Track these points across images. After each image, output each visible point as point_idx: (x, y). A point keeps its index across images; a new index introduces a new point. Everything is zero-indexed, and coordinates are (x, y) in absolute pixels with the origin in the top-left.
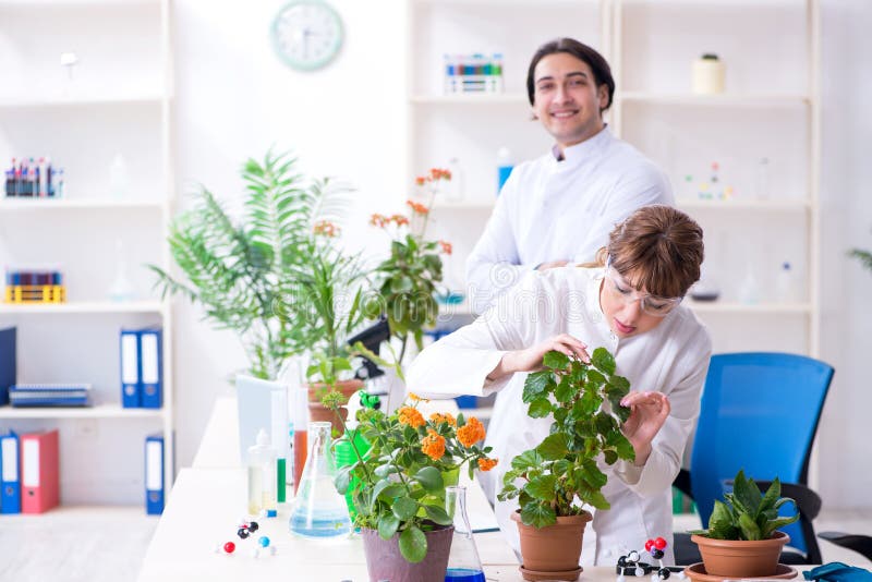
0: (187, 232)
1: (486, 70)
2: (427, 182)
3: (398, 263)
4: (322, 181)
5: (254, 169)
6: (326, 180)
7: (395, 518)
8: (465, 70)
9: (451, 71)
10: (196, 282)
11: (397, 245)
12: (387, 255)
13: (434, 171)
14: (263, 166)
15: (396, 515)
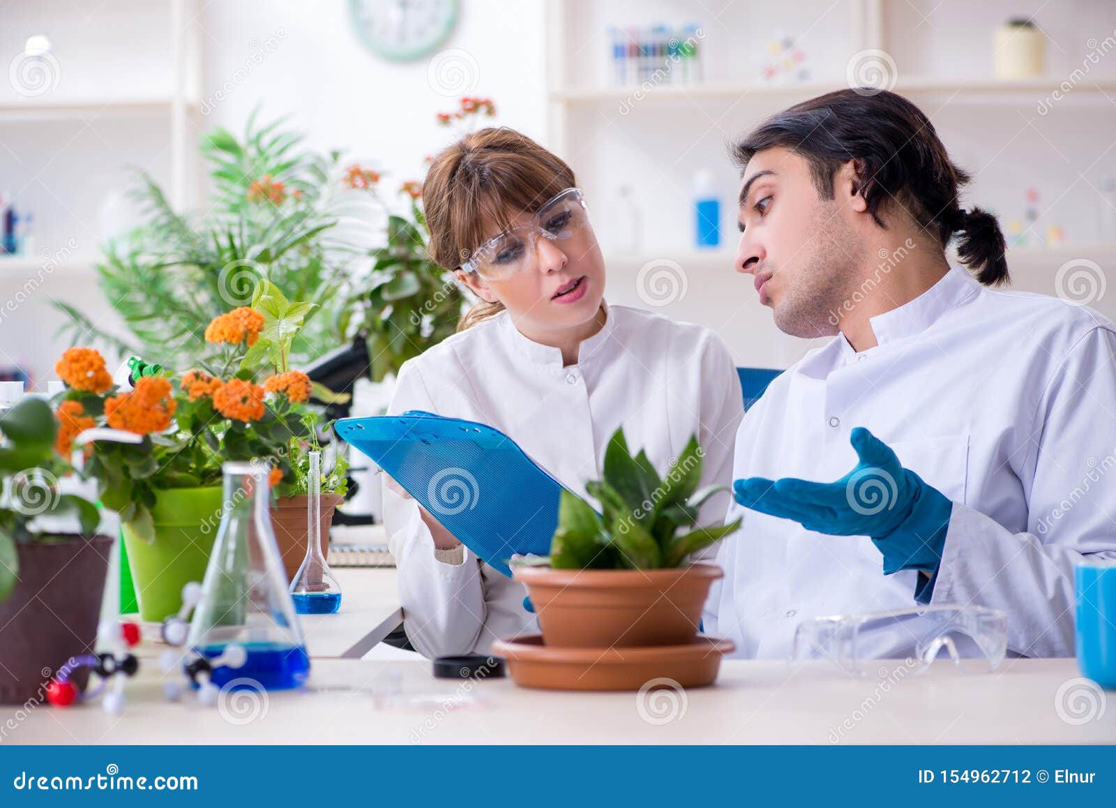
0: (134, 254)
2: (455, 121)
3: (394, 251)
5: (228, 145)
6: (335, 155)
8: (641, 51)
9: (619, 51)
10: (140, 334)
11: (397, 221)
12: (380, 240)
13: (465, 100)
14: (240, 138)
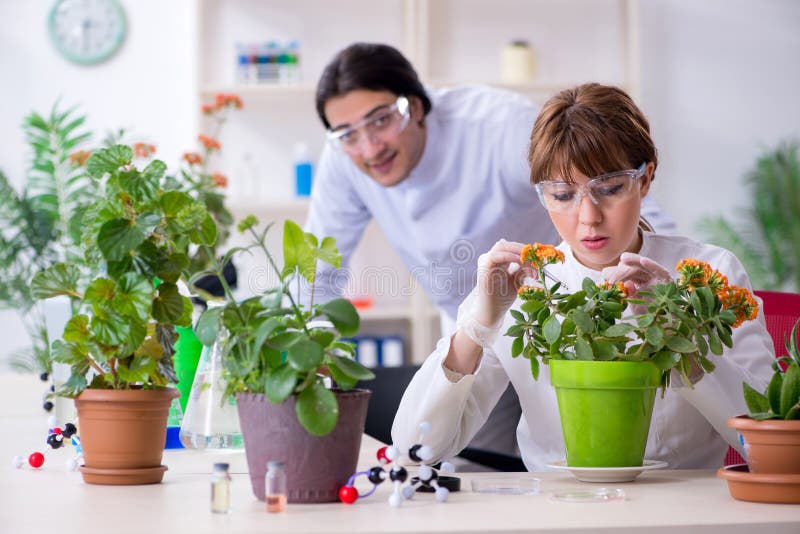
1: (283, 59)
4: (116, 132)
5: (39, 123)
7: (292, 370)
8: (259, 60)
9: (244, 61)
15: (294, 365)
